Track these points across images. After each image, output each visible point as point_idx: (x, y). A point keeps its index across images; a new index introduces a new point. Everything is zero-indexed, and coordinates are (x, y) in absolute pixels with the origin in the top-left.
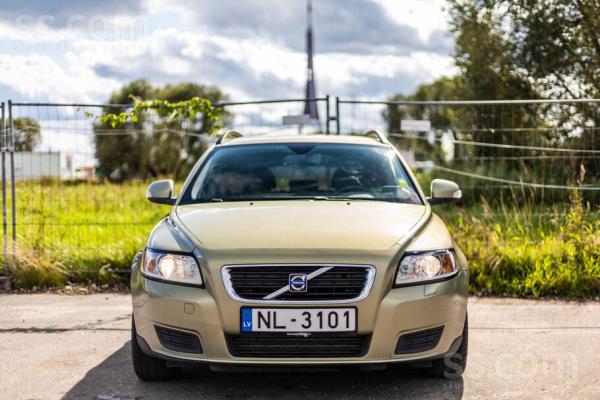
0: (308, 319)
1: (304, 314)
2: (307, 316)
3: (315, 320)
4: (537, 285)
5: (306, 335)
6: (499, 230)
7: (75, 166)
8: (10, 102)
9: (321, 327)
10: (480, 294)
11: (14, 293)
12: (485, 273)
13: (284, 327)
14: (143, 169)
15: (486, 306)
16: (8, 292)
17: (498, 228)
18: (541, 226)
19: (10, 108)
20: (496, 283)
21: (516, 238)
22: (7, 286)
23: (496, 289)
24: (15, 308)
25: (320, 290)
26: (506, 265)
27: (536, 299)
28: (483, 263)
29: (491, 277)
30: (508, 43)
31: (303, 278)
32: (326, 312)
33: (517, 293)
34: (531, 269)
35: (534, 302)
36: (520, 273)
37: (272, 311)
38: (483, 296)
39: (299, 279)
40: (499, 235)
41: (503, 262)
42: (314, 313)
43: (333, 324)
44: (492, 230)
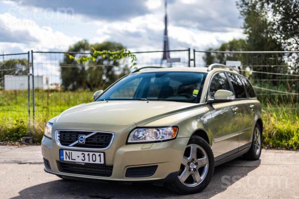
0: (84, 157)
1: (82, 154)
2: (83, 155)
3: (87, 157)
4: (295, 144)
5: (83, 164)
6: (275, 116)
7: (50, 82)
8: (32, 51)
9: (89, 161)
10: (266, 148)
11: (34, 145)
12: (268, 138)
13: (75, 160)
14: (84, 84)
15: (271, 154)
16: (31, 145)
17: (274, 114)
18: (296, 113)
19: (32, 54)
20: (274, 143)
21: (284, 120)
22: (31, 141)
23: (274, 145)
24: (37, 152)
25: (91, 143)
26: (279, 133)
27: (295, 150)
28: (267, 132)
29: (271, 139)
30: (270, 22)
31: (84, 137)
32: (91, 154)
33: (285, 147)
34: (292, 136)
35: (294, 152)
36: (286, 137)
37: (70, 151)
38: (268, 149)
39: (82, 138)
40: (275, 118)
41: (278, 132)
42: (86, 154)
43: (94, 160)
44: (272, 116)
